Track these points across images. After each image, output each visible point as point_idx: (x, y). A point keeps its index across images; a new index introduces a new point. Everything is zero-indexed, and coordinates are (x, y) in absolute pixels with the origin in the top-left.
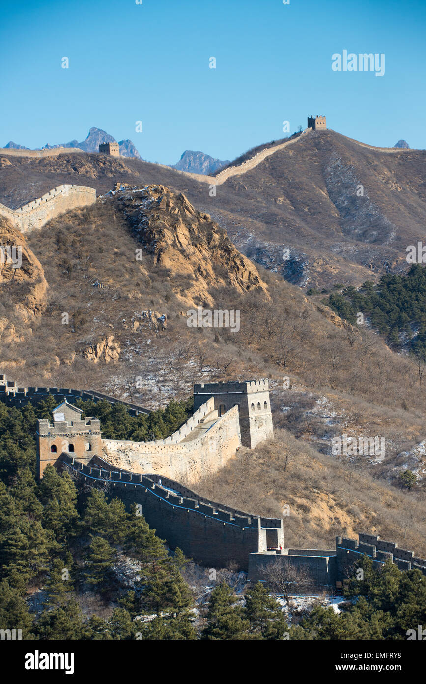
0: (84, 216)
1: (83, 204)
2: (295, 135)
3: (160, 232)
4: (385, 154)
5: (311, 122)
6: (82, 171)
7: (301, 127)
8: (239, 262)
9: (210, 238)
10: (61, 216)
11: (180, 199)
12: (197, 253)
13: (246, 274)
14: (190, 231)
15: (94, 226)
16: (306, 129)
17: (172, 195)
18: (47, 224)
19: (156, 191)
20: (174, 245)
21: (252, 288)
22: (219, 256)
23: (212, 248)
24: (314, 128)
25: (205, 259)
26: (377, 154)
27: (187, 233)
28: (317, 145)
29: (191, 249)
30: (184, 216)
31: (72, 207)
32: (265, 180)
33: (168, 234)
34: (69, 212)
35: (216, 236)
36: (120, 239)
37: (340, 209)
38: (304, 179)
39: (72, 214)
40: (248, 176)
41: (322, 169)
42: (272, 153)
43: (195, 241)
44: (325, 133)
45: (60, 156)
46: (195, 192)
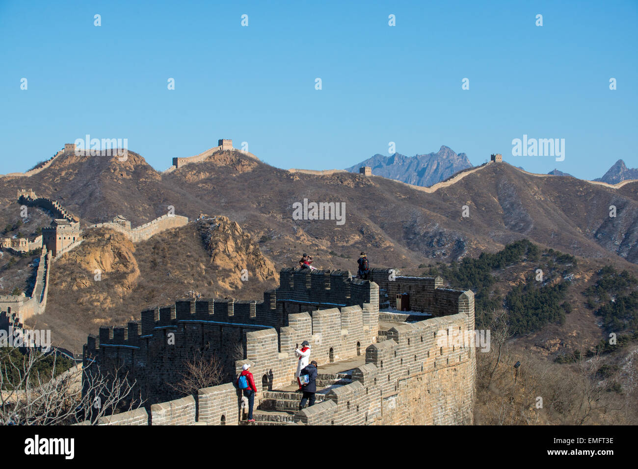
0: (175, 234)
1: (177, 226)
2: (484, 165)
3: (216, 244)
4: (537, 177)
5: (493, 158)
6: (345, 183)
7: (487, 160)
8: (262, 263)
9: (247, 248)
10: (162, 233)
11: (233, 225)
12: (238, 256)
13: (266, 270)
14: (236, 243)
15: (179, 240)
16: (490, 161)
17: (229, 222)
18: (151, 237)
19: (220, 219)
20: (224, 252)
21: (269, 278)
22: (251, 258)
23: (248, 254)
24: (494, 161)
25: (242, 260)
26: (532, 177)
27: (234, 245)
28: (495, 171)
29: (235, 254)
30: (233, 234)
31: (170, 228)
32: (461, 191)
33: (221, 246)
34: (167, 230)
35: (252, 247)
36: (195, 247)
37: (504, 209)
38: (485, 191)
39: (168, 232)
40: (451, 188)
41: (496, 186)
42: (467, 175)
43: (238, 249)
44: (500, 164)
45: (334, 175)
46: (413, 197)
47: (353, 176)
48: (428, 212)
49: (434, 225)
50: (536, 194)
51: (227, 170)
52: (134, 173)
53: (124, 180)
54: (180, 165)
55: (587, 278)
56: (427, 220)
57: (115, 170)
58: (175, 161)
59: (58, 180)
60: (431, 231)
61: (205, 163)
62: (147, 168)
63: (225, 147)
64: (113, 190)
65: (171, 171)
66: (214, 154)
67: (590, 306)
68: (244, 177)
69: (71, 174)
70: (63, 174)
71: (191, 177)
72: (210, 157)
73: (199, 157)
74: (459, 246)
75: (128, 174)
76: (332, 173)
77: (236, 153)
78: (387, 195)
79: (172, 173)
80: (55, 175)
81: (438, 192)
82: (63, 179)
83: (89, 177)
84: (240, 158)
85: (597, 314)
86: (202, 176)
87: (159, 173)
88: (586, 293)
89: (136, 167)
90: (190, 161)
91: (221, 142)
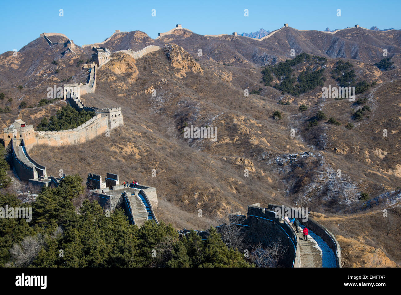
0: (154, 54)
1: (154, 50)
2: (281, 28)
3: (173, 57)
4: (302, 32)
5: (285, 25)
7: (282, 26)
8: (195, 65)
9: (187, 58)
10: (148, 54)
11: (180, 48)
13: (197, 68)
15: (156, 56)
17: (178, 47)
18: (143, 56)
19: (174, 46)
20: (177, 61)
21: (198, 71)
22: (190, 63)
23: (188, 61)
24: (285, 27)
25: (185, 64)
26: (300, 32)
27: (181, 57)
28: (286, 30)
29: (182, 61)
30: (180, 53)
31: (151, 51)
32: (273, 39)
33: (175, 58)
34: (150, 53)
35: (189, 58)
36: (163, 60)
37: (291, 45)
38: (282, 38)
40: (269, 38)
41: (287, 36)
42: (275, 33)
43: (183, 59)
44: (287, 27)
45: (222, 36)
46: (254, 43)
47: (230, 36)
48: (261, 48)
49: (264, 53)
50: (302, 38)
51: (180, 37)
52: (143, 40)
53: (140, 43)
54: (161, 36)
55: (332, 66)
56: (261, 51)
57: (136, 39)
58: (159, 35)
59: (114, 45)
60: (263, 55)
61: (171, 35)
62: (148, 38)
63: (179, 28)
64: (135, 47)
65: (158, 39)
66: (175, 30)
67: (333, 78)
68: (187, 39)
69: (119, 42)
70: (116, 42)
71: (166, 40)
72: (173, 32)
73: (169, 33)
74: (274, 60)
75: (141, 41)
76: (222, 35)
77: (183, 30)
78: (244, 43)
79: (159, 39)
80: (113, 43)
81: (264, 40)
82: (116, 44)
83: (126, 43)
84: (185, 32)
85: (337, 80)
86: (171, 40)
87: (154, 40)
88: (332, 72)
89: (144, 38)
90: (165, 34)
91: (177, 26)
